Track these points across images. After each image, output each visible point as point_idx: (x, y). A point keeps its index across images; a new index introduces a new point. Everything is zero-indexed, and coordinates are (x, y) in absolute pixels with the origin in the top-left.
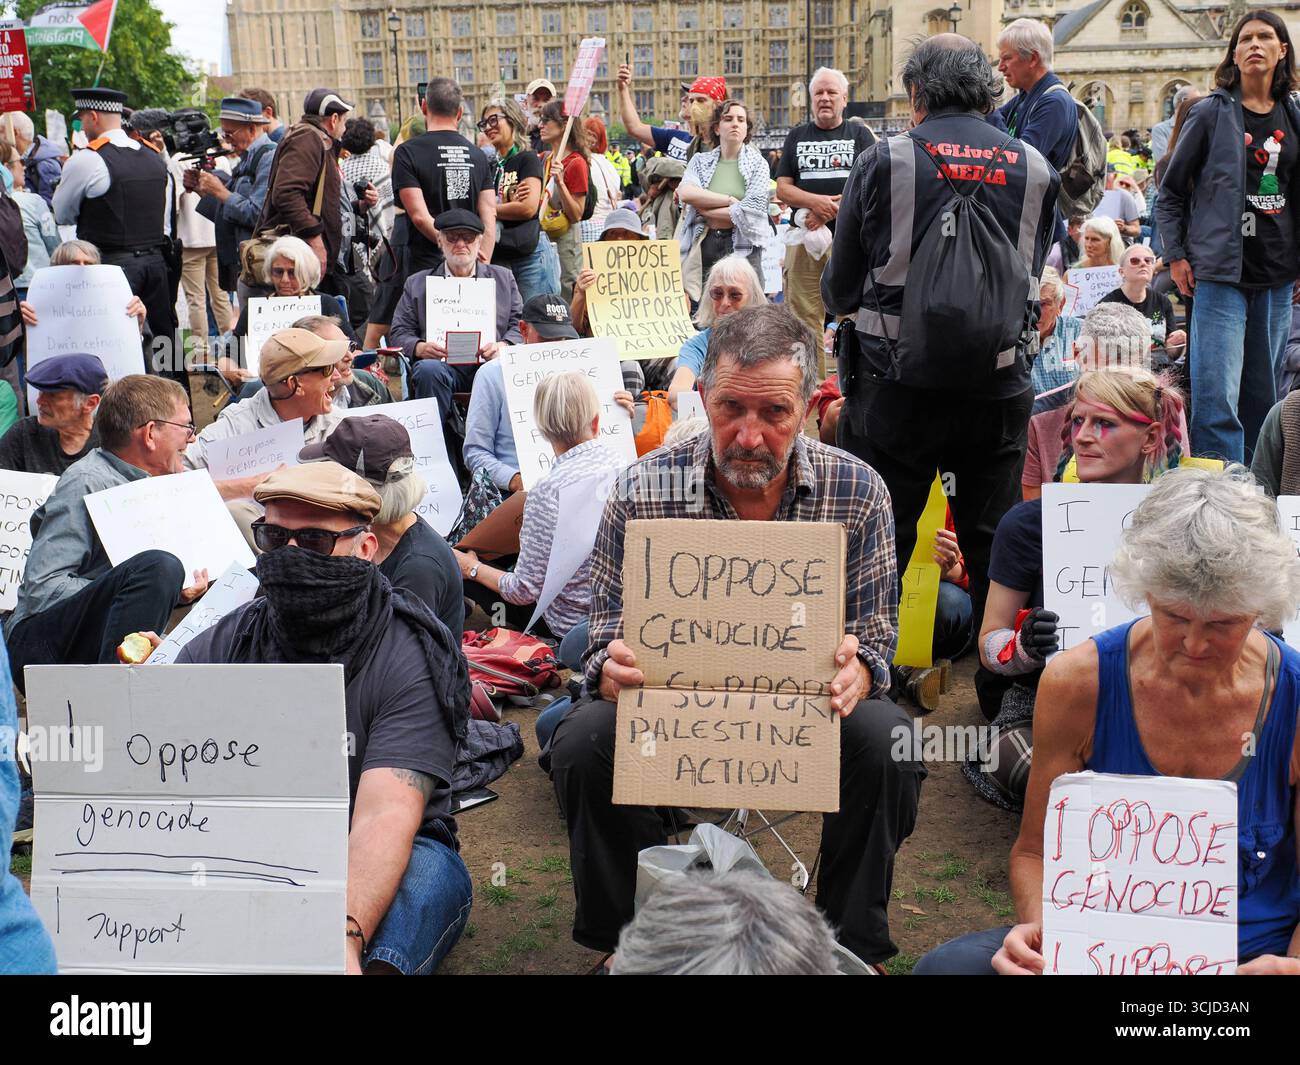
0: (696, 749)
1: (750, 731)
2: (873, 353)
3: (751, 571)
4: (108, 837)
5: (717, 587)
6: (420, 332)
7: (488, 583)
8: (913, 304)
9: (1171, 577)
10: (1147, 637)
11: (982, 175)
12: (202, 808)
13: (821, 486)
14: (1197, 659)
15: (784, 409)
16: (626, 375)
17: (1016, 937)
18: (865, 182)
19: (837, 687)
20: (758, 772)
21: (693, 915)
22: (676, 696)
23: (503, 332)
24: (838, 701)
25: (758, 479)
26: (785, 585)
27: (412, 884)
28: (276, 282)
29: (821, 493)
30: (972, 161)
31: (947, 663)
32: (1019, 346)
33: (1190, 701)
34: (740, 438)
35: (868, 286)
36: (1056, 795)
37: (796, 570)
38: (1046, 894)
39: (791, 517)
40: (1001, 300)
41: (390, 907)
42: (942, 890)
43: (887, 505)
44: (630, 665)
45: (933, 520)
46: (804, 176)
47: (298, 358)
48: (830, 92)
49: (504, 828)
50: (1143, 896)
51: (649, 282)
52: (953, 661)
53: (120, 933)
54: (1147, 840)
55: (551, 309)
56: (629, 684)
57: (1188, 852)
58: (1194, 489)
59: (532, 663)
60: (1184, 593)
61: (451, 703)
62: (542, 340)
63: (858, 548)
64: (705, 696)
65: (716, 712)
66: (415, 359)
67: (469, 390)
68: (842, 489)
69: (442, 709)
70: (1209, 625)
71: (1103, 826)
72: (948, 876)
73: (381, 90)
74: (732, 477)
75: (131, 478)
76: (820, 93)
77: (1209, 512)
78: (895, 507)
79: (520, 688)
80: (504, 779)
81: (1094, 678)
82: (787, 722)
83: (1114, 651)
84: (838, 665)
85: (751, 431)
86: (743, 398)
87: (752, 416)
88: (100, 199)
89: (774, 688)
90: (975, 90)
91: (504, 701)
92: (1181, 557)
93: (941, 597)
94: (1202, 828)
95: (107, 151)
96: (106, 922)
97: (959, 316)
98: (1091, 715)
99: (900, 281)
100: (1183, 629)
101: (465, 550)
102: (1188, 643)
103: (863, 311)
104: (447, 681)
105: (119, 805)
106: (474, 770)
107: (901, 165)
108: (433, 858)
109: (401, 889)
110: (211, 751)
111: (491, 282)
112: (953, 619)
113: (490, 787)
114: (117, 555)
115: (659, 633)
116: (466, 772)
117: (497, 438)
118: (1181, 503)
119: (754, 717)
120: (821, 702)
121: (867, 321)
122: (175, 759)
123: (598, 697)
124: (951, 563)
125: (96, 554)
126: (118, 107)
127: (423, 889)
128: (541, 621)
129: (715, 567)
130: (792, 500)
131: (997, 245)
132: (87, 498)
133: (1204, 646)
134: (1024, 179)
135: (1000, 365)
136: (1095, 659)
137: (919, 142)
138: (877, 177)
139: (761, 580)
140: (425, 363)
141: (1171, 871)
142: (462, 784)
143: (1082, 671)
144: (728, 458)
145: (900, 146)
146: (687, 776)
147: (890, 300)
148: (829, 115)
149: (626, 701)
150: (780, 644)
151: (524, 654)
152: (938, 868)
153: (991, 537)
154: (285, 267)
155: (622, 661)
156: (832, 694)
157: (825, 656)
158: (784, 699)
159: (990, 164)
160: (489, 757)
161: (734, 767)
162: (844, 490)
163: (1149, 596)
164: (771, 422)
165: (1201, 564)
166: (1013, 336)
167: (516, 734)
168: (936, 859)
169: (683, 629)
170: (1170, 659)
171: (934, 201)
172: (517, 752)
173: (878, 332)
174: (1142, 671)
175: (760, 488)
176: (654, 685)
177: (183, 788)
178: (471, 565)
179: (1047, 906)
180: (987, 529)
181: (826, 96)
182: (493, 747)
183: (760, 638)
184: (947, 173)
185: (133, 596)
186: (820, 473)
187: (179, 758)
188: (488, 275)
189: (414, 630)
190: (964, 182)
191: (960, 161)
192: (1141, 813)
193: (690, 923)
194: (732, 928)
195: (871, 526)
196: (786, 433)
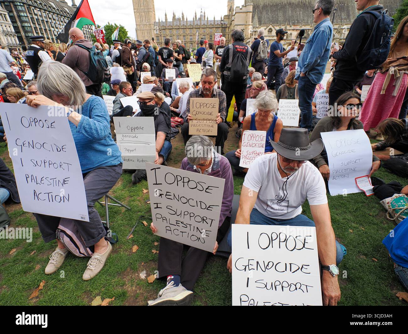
0: (199, 128)
1: (206, 126)
2: (226, 78)
3: (206, 105)
4: (126, 139)
5: (202, 107)
6: (165, 77)
7: (174, 111)
8: (232, 70)
9: (261, 105)
10: (257, 114)
11: (242, 50)
12: (137, 135)
13: (217, 94)
14: (264, 116)
15: (212, 83)
16: (193, 84)
17: (238, 150)
18: (226, 51)
19: (217, 120)
20: (207, 131)
21: (195, 139)
22: (197, 121)
23: (176, 77)
24: (217, 122)
25: (208, 93)
26: (211, 107)
27: (165, 145)
28: (145, 70)
29: (217, 95)
30: (241, 48)
31: (234, 121)
32: (246, 76)
33: (262, 122)
34: (206, 87)
35: (226, 67)
36: (244, 133)
37: (212, 105)
38: (242, 145)
39: (213, 98)
40: (244, 68)
41: (162, 148)
42: (231, 148)
43: (225, 97)
44: (191, 117)
45: (233, 102)
46: (219, 54)
47: (148, 80)
48: (223, 41)
49: (177, 141)
50: (254, 145)
51: (197, 70)
52: (235, 121)
53: (128, 150)
54: (255, 138)
55: (183, 73)
56: (191, 120)
57: (260, 140)
58: (265, 93)
59: (180, 121)
60: (262, 107)
61: (168, 123)
62: (181, 78)
63: (221, 103)
64: (200, 121)
65: (202, 123)
66: (164, 81)
67: (172, 86)
68: (219, 95)
69: (167, 124)
70: (265, 112)
71: (250, 137)
72: (232, 146)
73: (159, 42)
74: (205, 92)
75: (126, 96)
76: (222, 41)
77: (266, 96)
78: (226, 97)
79: (179, 125)
80: (177, 135)
81: (251, 119)
82: (211, 124)
83: (253, 116)
84: (217, 117)
85: (207, 86)
86: (206, 81)
87: (207, 84)
88: (118, 57)
89: (209, 120)
90: (242, 38)
91: (177, 126)
92: (262, 102)
93: (234, 113)
94: (262, 137)
95: (119, 49)
96: (126, 149)
97: (239, 71)
98: (250, 124)
99: (230, 66)
100: (262, 112)
101: (171, 107)
102: (262, 114)
103: (225, 71)
104: (167, 120)
105: (127, 135)
106: (173, 134)
107: (231, 49)
108: (167, 143)
109: (163, 146)
110: (137, 128)
111: (174, 70)
112: (235, 116)
113: (175, 136)
114: (124, 106)
115: (194, 113)
116: (172, 135)
117: (176, 92)
118: (263, 95)
119: (206, 124)
120: (215, 122)
121: (225, 73)
122: (133, 129)
123: (187, 122)
124: (236, 108)
125: (122, 106)
126: (119, 43)
127: (166, 146)
128: (181, 115)
129: (202, 104)
130: (213, 96)
131: (244, 61)
132: (120, 99)
133: (264, 114)
134: (248, 51)
135: (243, 79)
136: (251, 117)
137: (233, 45)
138: (227, 51)
139: (208, 106)
140: (166, 82)
141: (258, 142)
142: (171, 136)
143: (249, 118)
144: (204, 90)
145: (231, 46)
146: (198, 131)
147: (229, 69)
148: (223, 44)
149: (190, 122)
150: (210, 114)
151: (179, 120)
152: (231, 146)
153: (241, 104)
154: (146, 67)
155: (190, 117)
156: (217, 121)
157: (216, 116)
158: (210, 121)
159: (244, 49)
160: (175, 133)
161: (204, 130)
162: (220, 95)
163: (258, 108)
164: (210, 85)
165: (265, 103)
166: (246, 74)
167: (178, 130)
168: (231, 145)
169: (198, 112)
170: (260, 116)
171: (235, 54)
172: (178, 132)
173: (227, 74)
174: (257, 118)
175: (208, 94)
176: (194, 120)
177: (134, 133)
178: (172, 109)
179: (242, 146)
180: (240, 103)
181: (222, 42)
182: (175, 131)
183: (207, 113)
184: (237, 50)
185: (127, 111)
186: (217, 93)
187: (134, 129)
188: (174, 69)
189: (163, 114)
190: (240, 51)
191: (239, 48)
192: (254, 135)
193: (194, 140)
194: (200, 140)
195: (223, 100)
196: (212, 86)
